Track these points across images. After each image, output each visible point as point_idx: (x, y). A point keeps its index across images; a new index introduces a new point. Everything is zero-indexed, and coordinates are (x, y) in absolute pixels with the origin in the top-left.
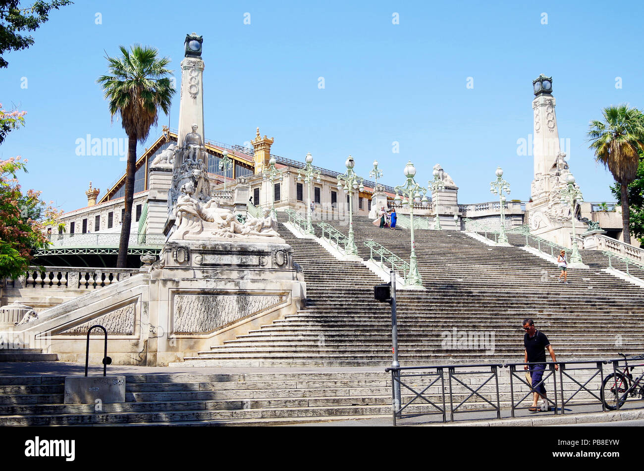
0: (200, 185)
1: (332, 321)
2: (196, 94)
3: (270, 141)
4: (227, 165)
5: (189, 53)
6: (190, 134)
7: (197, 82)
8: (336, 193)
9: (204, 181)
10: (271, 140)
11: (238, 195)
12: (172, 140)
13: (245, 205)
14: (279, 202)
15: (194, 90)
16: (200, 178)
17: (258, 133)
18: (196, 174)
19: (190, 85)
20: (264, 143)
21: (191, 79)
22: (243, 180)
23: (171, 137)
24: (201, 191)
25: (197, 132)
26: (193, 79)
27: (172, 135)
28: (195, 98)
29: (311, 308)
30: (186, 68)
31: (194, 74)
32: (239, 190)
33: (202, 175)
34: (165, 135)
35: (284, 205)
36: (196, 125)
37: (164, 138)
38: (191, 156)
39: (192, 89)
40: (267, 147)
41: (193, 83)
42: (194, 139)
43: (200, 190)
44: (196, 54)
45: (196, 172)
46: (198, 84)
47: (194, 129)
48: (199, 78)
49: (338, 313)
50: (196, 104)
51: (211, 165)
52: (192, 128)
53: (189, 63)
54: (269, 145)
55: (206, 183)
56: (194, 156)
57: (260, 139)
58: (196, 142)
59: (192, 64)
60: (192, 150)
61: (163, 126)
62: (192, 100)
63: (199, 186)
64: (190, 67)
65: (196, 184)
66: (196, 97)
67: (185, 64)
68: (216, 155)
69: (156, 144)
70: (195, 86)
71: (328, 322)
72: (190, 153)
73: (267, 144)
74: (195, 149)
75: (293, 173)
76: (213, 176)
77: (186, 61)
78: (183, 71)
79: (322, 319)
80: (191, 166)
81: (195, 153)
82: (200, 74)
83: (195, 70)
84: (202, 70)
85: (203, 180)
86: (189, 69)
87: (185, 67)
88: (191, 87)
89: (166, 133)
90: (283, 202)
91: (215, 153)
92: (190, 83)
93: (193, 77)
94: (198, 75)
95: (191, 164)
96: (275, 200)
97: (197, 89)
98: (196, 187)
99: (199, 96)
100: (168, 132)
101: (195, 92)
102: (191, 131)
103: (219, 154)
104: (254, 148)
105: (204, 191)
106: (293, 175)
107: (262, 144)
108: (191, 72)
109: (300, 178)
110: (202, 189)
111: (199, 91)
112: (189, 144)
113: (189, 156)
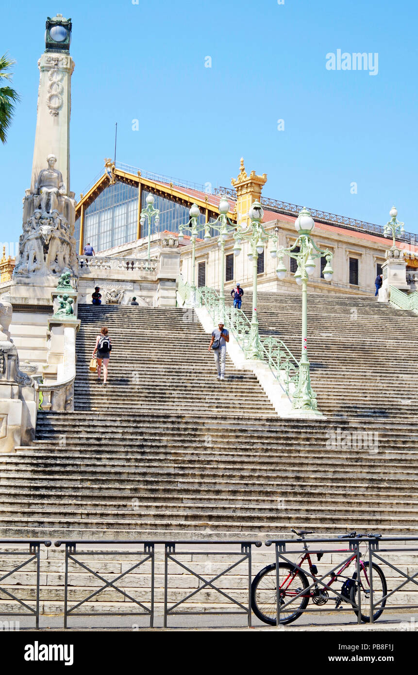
0: (52, 250)
2: (59, 108)
3: (260, 180)
5: (51, 46)
6: (44, 170)
7: (59, 90)
8: (357, 260)
9: (59, 243)
10: (263, 177)
11: (163, 265)
12: (119, 180)
13: (174, 280)
14: (262, 276)
15: (55, 103)
16: (52, 238)
17: (241, 167)
18: (44, 232)
19: (49, 95)
20: (251, 183)
21: (52, 86)
22: (171, 242)
23: (117, 176)
24: (56, 259)
25: (56, 166)
26: (55, 86)
27: (118, 173)
28: (57, 114)
29: (42, 443)
30: (44, 70)
31: (57, 78)
32: (164, 257)
33: (57, 234)
34: (109, 173)
35: (269, 281)
36: (53, 156)
37: (107, 179)
38: (43, 205)
39: (53, 101)
40: (257, 189)
41: (54, 92)
42: (51, 179)
43: (53, 258)
44: (63, 47)
45: (45, 229)
46: (62, 92)
47: (51, 163)
48: (65, 84)
50: (57, 123)
52: (48, 162)
53: (49, 61)
54: (259, 185)
55: (65, 246)
56: (48, 205)
57: (245, 177)
58: (53, 184)
59: (53, 63)
60: (44, 196)
61: (106, 160)
62: (52, 118)
63: (51, 252)
64: (50, 67)
65: (46, 248)
66: (58, 114)
67: (43, 64)
68: (181, 204)
69: (95, 188)
70: (56, 96)
72: (41, 200)
73: (256, 184)
74: (49, 194)
75: (283, 229)
77: (45, 58)
78: (41, 74)
80: (40, 220)
81: (49, 200)
82: (66, 78)
83: (58, 71)
84: (69, 71)
85: (57, 242)
86: (48, 71)
87: (43, 67)
88: (51, 98)
89: (109, 169)
90: (268, 276)
91: (180, 199)
92: (49, 92)
93: (54, 83)
94: (61, 80)
95: (41, 218)
96: (258, 273)
97: (60, 101)
98: (47, 253)
99: (63, 112)
100: (113, 169)
101: (56, 106)
102: (46, 166)
103: (186, 202)
104: (237, 191)
105: (60, 258)
106: (285, 232)
107: (247, 184)
108: (52, 75)
109: (208, 237)
110: (57, 256)
111: (62, 103)
112: (42, 187)
113: (40, 205)
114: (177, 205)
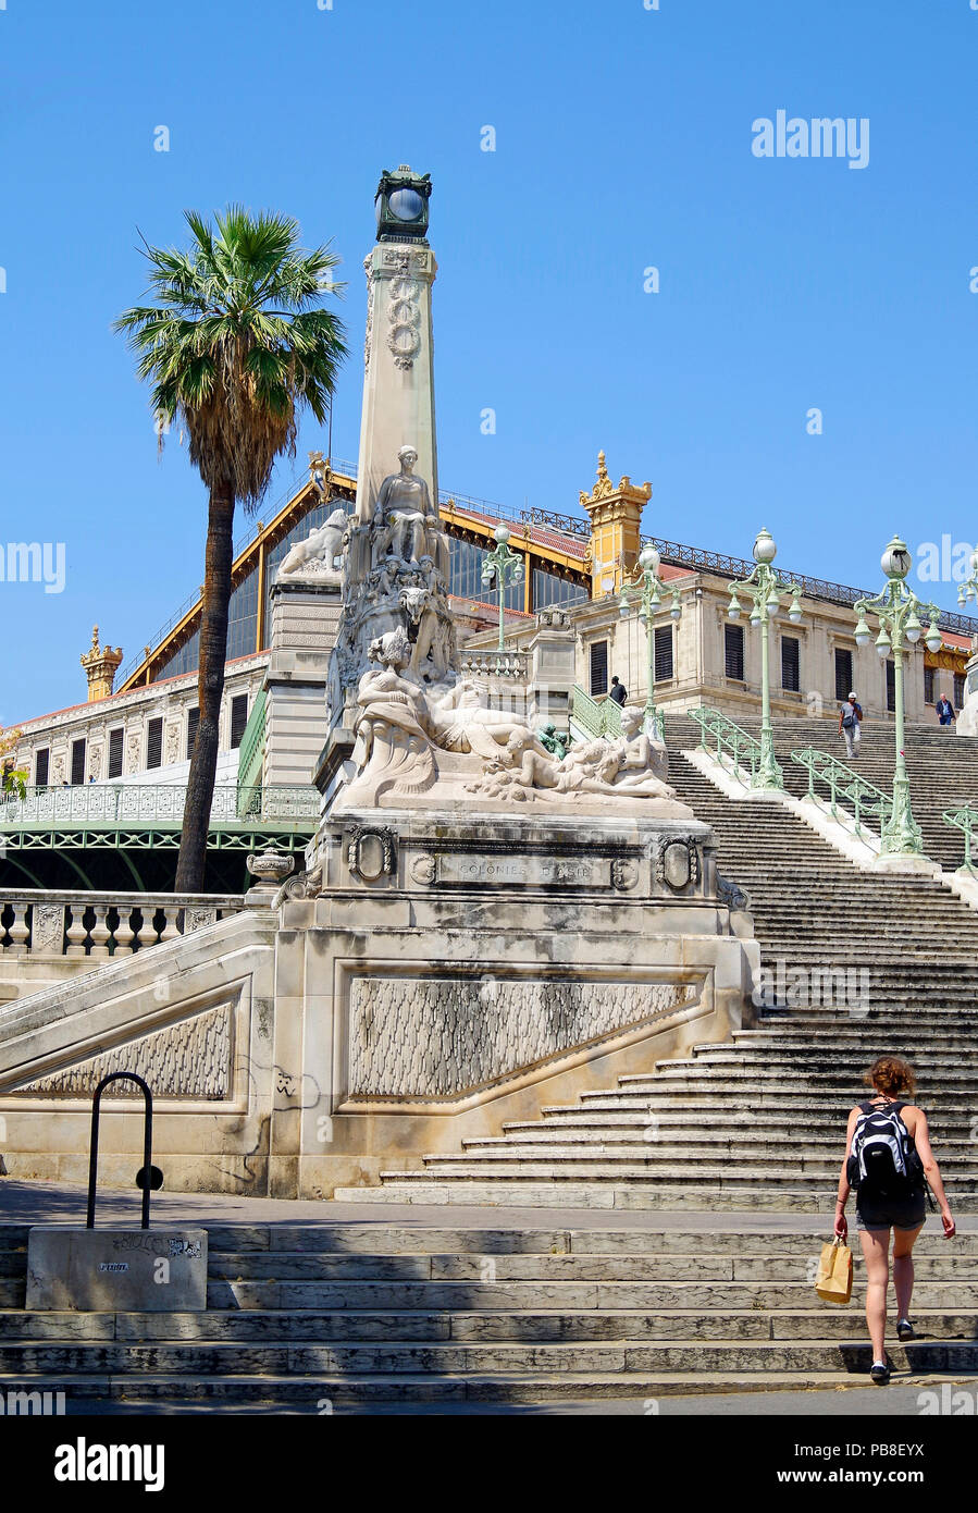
0: (424, 636)
1: (843, 1067)
2: (413, 353)
3: (639, 494)
4: (508, 571)
5: (389, 230)
6: (393, 477)
7: (413, 318)
8: (849, 654)
9: (437, 622)
10: (645, 489)
11: (541, 663)
12: (339, 494)
13: (565, 695)
14: (668, 685)
15: (405, 343)
16: (426, 613)
17: (602, 470)
18: (411, 601)
19: (392, 327)
20: (621, 500)
21: (397, 308)
22: (556, 619)
23: (336, 487)
24: (430, 654)
25: (415, 470)
26: (403, 310)
27: (338, 481)
28: (408, 366)
29: (777, 1024)
30: (380, 276)
31: (406, 293)
32: (543, 649)
33: (433, 605)
34: (318, 480)
35: (685, 694)
36: (413, 449)
37: (314, 490)
38: (398, 546)
39: (401, 339)
40: (632, 512)
41: (401, 322)
42: (409, 493)
43: (425, 652)
44: (413, 230)
45: (413, 595)
46: (417, 322)
47: (406, 462)
48: (421, 305)
49: (863, 1040)
50: (410, 383)
51: (457, 571)
52: (401, 460)
53: (389, 260)
54: (638, 506)
55: (444, 628)
56: (407, 547)
57: (609, 489)
58: (412, 505)
59: (399, 263)
60: (400, 530)
61: (312, 454)
62: (400, 373)
63: (420, 639)
64: (393, 272)
65: (413, 632)
66: (411, 365)
67: (378, 264)
68: (472, 541)
69: (289, 510)
70: (407, 329)
71: (832, 1067)
72: (393, 536)
73: (631, 504)
74: (409, 524)
75: (712, 592)
76: (462, 604)
77: (379, 253)
78: (373, 286)
79: (812, 1060)
80: (398, 579)
81: (409, 536)
82: (424, 293)
83: (408, 281)
84: (429, 279)
85: (433, 619)
86: (390, 279)
87: (379, 271)
88: (396, 333)
89: (319, 474)
90: (682, 685)
91: (471, 533)
92: (392, 322)
93: (402, 303)
94: (415, 298)
95: (398, 572)
96: (657, 679)
97: (415, 339)
98: (415, 642)
99: (421, 361)
100: (327, 473)
101: (409, 348)
102: (398, 468)
103: (483, 538)
104: (592, 517)
105: (438, 653)
106: (714, 599)
107: (613, 503)
108: (397, 287)
109: (736, 609)
110: (431, 647)
111: (419, 344)
112: (390, 509)
113: (391, 546)
114: (464, 545)
